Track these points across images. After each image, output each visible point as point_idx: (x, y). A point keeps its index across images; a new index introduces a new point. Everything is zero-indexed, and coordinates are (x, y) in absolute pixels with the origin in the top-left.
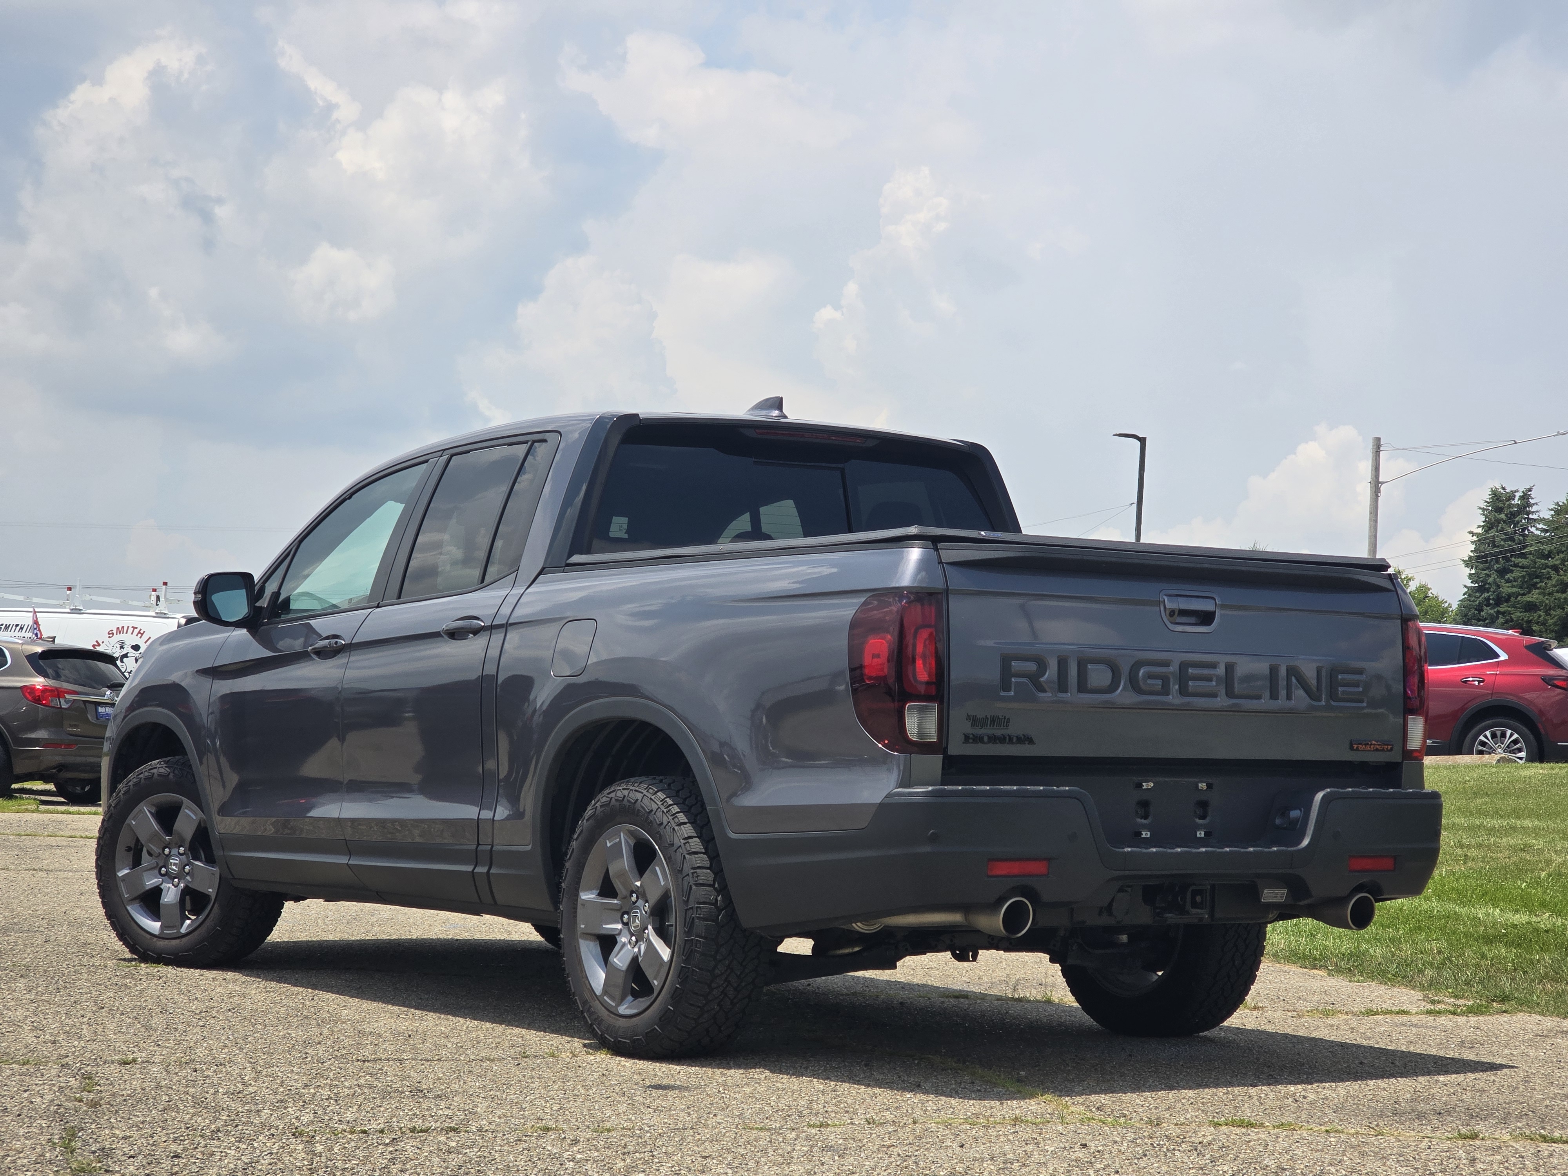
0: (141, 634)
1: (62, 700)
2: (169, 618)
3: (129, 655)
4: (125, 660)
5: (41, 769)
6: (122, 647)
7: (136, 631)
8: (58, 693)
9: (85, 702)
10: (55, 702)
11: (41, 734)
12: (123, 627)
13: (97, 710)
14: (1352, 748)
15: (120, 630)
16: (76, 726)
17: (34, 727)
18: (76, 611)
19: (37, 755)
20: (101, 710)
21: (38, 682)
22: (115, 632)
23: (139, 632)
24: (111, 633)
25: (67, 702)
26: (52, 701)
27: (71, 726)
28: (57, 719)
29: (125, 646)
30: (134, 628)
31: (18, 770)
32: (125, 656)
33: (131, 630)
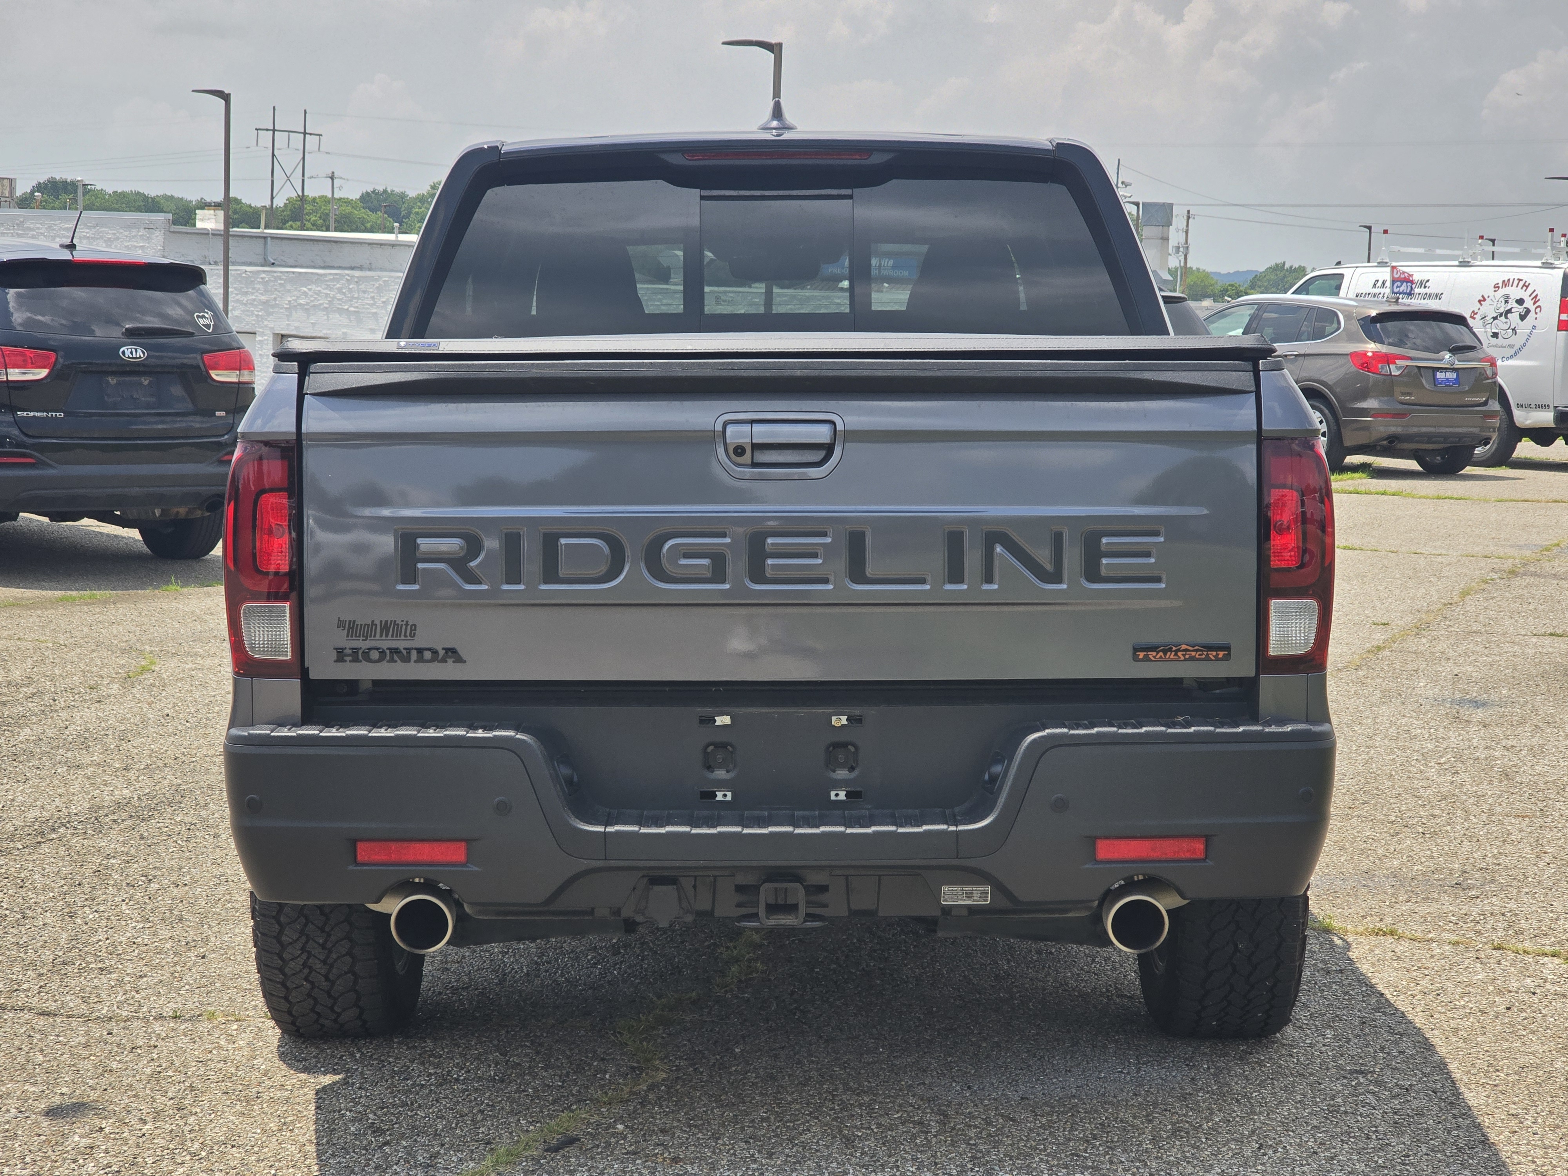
0: (1526, 286)
1: (1392, 366)
2: (1555, 268)
3: (1513, 310)
4: (1509, 315)
5: (1373, 439)
6: (1506, 302)
7: (1521, 283)
8: (1388, 359)
9: (1419, 367)
10: (1385, 369)
11: (1371, 403)
12: (1509, 280)
13: (1434, 376)
14: (1136, 659)
15: (1505, 284)
16: (1409, 394)
17: (1364, 395)
18: (1464, 264)
19: (1366, 427)
20: (1440, 375)
21: (1371, 347)
22: (1500, 285)
23: (1524, 285)
24: (1496, 287)
25: (1398, 368)
26: (1382, 368)
27: (1403, 394)
28: (1388, 386)
29: (1510, 301)
30: (1520, 280)
31: (1348, 443)
32: (1509, 311)
33: (1516, 282)
